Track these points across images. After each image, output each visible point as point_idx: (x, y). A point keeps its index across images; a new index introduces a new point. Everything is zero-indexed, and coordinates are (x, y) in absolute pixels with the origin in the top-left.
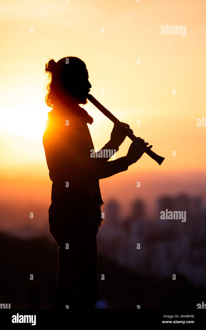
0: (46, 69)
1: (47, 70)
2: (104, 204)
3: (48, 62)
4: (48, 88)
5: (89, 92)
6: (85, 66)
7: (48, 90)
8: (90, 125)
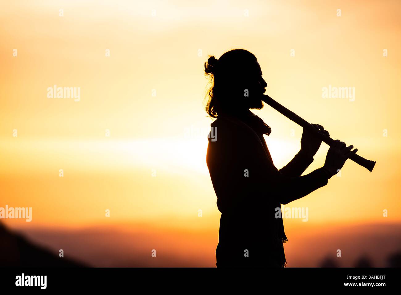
0: (205, 70)
1: (207, 71)
2: (288, 241)
3: (206, 61)
4: (209, 93)
5: (264, 93)
6: (256, 59)
7: (211, 96)
8: (267, 136)
